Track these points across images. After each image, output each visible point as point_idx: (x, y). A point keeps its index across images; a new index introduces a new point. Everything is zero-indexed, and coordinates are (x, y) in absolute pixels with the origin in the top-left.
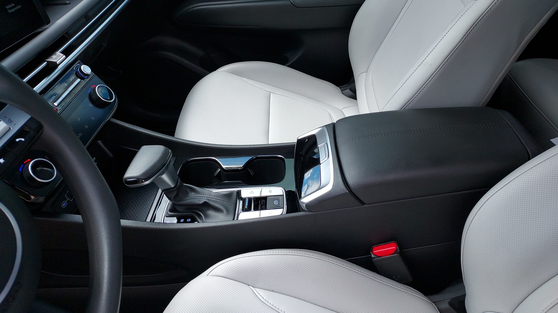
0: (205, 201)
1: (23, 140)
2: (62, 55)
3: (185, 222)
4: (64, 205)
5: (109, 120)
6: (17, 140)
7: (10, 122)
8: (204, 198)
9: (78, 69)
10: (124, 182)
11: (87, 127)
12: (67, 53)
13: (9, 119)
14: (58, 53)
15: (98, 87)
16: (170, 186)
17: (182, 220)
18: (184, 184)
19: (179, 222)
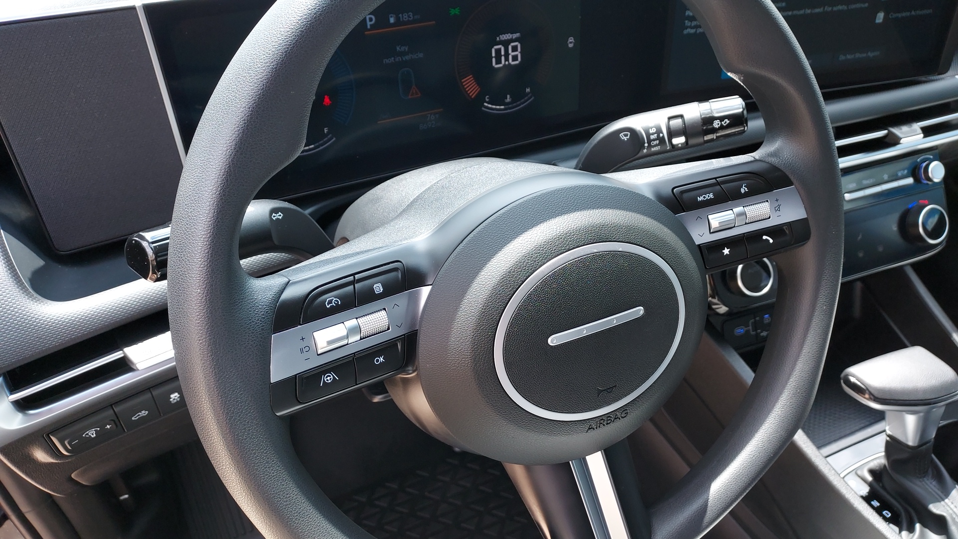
0: (945, 514)
1: (771, 241)
2: (920, 131)
3: (879, 511)
4: (740, 331)
5: (902, 267)
6: (765, 237)
7: (776, 209)
8: (949, 509)
9: (924, 164)
10: (842, 375)
11: (861, 255)
12: (928, 132)
13: (779, 206)
14: (917, 126)
15: (932, 210)
16: (907, 440)
17: (876, 503)
18: (933, 456)
19: (867, 499)
